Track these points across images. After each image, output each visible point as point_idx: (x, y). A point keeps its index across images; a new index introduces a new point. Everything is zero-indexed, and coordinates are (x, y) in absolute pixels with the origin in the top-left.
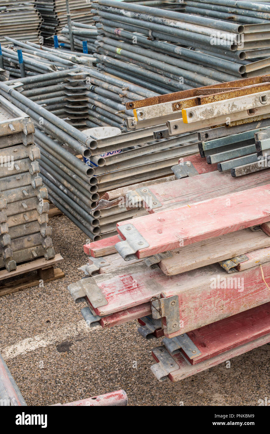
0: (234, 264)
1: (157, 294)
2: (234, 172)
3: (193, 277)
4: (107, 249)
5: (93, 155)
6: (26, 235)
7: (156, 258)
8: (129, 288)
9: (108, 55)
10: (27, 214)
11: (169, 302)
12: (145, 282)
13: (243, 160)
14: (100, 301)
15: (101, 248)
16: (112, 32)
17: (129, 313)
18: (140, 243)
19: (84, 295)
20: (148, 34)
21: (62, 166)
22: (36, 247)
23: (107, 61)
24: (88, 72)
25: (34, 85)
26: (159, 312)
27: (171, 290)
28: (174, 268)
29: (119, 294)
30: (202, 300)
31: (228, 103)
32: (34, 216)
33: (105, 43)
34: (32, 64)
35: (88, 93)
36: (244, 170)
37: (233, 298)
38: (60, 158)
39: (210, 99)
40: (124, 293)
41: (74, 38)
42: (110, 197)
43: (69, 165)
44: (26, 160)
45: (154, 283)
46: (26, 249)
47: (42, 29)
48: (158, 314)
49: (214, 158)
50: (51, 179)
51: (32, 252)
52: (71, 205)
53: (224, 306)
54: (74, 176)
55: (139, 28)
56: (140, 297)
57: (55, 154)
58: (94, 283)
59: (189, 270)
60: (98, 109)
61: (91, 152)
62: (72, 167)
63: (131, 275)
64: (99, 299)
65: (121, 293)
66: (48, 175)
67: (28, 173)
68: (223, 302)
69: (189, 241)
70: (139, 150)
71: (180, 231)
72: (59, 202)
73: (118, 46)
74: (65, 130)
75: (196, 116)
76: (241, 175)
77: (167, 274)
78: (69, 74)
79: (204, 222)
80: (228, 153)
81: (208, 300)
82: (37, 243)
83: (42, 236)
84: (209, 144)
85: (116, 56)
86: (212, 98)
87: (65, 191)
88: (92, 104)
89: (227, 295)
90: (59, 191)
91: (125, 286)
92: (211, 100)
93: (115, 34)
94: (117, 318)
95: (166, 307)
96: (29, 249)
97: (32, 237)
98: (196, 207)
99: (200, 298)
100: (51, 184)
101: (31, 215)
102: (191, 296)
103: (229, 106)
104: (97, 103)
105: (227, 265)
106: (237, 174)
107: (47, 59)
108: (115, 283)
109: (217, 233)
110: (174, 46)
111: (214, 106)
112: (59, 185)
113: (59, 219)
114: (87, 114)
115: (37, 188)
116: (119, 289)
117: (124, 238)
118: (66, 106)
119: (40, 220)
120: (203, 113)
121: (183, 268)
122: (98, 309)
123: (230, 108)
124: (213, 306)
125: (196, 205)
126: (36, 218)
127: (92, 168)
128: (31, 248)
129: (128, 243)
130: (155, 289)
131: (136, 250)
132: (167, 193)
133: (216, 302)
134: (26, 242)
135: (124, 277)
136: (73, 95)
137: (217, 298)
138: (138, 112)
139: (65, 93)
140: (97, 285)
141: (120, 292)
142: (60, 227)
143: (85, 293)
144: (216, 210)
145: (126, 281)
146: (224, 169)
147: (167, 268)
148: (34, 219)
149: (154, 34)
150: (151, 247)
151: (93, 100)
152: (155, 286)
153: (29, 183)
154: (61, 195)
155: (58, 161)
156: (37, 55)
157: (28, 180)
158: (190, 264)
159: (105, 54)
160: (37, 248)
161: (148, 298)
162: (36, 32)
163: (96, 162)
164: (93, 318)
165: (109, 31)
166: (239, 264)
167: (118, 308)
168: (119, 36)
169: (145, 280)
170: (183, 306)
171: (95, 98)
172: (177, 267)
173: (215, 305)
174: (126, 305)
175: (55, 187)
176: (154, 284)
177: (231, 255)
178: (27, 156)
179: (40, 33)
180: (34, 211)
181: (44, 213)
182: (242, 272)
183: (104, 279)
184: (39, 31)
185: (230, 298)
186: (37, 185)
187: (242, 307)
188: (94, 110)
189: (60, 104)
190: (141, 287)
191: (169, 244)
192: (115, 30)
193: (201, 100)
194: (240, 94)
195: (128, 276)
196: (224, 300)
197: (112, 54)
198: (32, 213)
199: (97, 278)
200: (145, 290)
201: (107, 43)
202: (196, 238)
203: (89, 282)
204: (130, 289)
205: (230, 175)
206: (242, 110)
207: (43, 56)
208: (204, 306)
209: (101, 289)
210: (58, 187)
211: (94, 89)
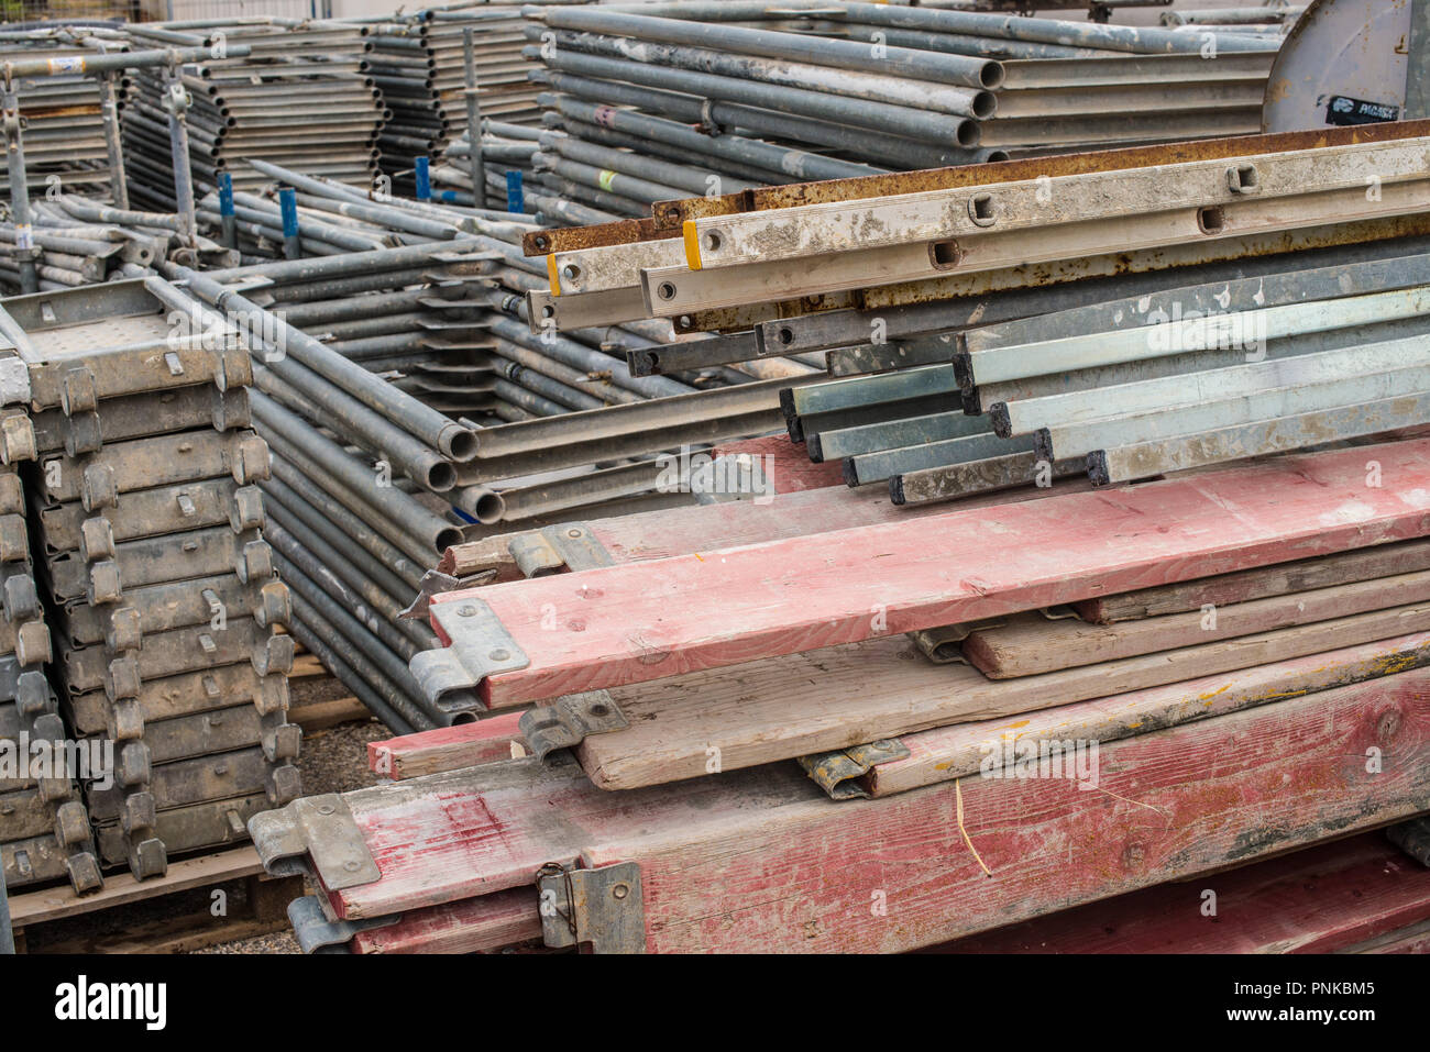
0: (855, 767)
1: (564, 856)
2: (900, 485)
3: (704, 812)
4: (446, 751)
5: (462, 483)
6: (208, 755)
7: (567, 729)
8: (467, 833)
9: (577, 200)
10: (218, 676)
11: (603, 882)
12: (531, 819)
13: (936, 451)
14: (353, 868)
15: (424, 749)
16: (588, 118)
17: (458, 922)
18: (498, 656)
19: (300, 849)
20: (700, 116)
21: (364, 535)
22: (243, 801)
23: (568, 215)
24: (501, 251)
25: (312, 290)
26: (568, 919)
27: (615, 845)
28: (628, 763)
29: (425, 851)
30: (732, 891)
31: (850, 213)
32: (243, 688)
33: (565, 157)
34: (324, 236)
35: (497, 322)
36: (937, 481)
37: (854, 896)
38: (359, 506)
39: (788, 197)
40: (445, 849)
41: (486, 171)
42: (460, 565)
43: (385, 525)
44: (223, 484)
45: (559, 823)
46: (208, 806)
47: (383, 145)
48: (564, 928)
49: (833, 444)
50: (330, 589)
51: (227, 818)
52: (387, 670)
53: (821, 926)
54: (400, 564)
55: (672, 96)
56: (496, 864)
57: (344, 494)
58: (345, 812)
59: (683, 776)
60: (530, 378)
61: (455, 473)
62: (393, 532)
63: (482, 795)
64: (352, 863)
65: (434, 849)
66: (323, 575)
67: (226, 532)
68: (816, 910)
69: (680, 660)
70: (628, 475)
71: (648, 627)
72: (351, 666)
73: (606, 165)
74: (379, 405)
75: (734, 245)
76: (923, 498)
77: (602, 786)
78: (437, 256)
79: (740, 605)
80: (885, 428)
81: (754, 894)
82: (251, 787)
83: (266, 760)
84: (817, 394)
85: (598, 198)
86: (797, 195)
87: (374, 623)
88: (510, 359)
89: (828, 884)
90: (355, 628)
91: (454, 827)
92: (790, 201)
93: (597, 125)
94: (412, 935)
95: (596, 904)
96: (218, 805)
97: (231, 762)
98: (724, 561)
99: (723, 883)
100: (332, 606)
101: (230, 680)
102: (691, 871)
103: (854, 223)
104: (524, 355)
105: (830, 770)
106: (911, 497)
107: (379, 224)
108: (417, 816)
109: (786, 640)
110: (781, 151)
111: (800, 219)
112: (356, 606)
113: (358, 733)
114: (493, 397)
115: (255, 582)
116: (428, 835)
117: (447, 641)
118: (422, 365)
119: (260, 701)
120: (758, 237)
121: (663, 769)
122: (341, 893)
123: (858, 230)
124: (775, 918)
125: (725, 556)
126: (250, 692)
127: (458, 528)
128: (227, 804)
129: (458, 653)
130: (560, 841)
131: (480, 675)
132: (651, 545)
133: (789, 906)
134: (208, 782)
135: (455, 800)
136: (446, 326)
137: (789, 891)
138: (563, 265)
139: (420, 322)
140: (352, 820)
141: (430, 846)
142: (356, 759)
143: (306, 840)
144: (791, 572)
145: (461, 811)
146: (864, 477)
147: (603, 760)
148: (240, 698)
149: (720, 113)
150: (534, 669)
151: (513, 347)
152: (562, 832)
153: (227, 567)
154: (360, 642)
155: (352, 520)
156: (350, 214)
157: (226, 556)
158: (690, 753)
159: (563, 195)
160: (248, 802)
161: (529, 869)
162: (364, 152)
163: (471, 509)
164: (327, 932)
165: (578, 115)
166: (873, 768)
167: (417, 894)
168: (611, 129)
169: (530, 813)
170: (661, 907)
171: (517, 338)
172: (636, 761)
173: (785, 918)
174: (445, 888)
175: (341, 615)
176: (561, 826)
177: (846, 733)
178: (224, 469)
179: (377, 158)
180: (243, 668)
181: (273, 674)
182: (886, 803)
183: (383, 802)
184: (373, 149)
185: (842, 895)
186: (254, 571)
187: (890, 934)
188: (515, 380)
189: (401, 360)
190: (510, 832)
191: (604, 663)
192: (596, 112)
193: (757, 200)
194: (900, 190)
195: (471, 798)
196: (818, 901)
197: (586, 193)
198: (236, 673)
199: (356, 798)
200: (523, 843)
201: (571, 155)
202: (707, 650)
203: (325, 808)
204: (468, 837)
205: (886, 501)
206: (904, 240)
207: (368, 216)
208: (741, 916)
209: (363, 834)
210: (351, 613)
211: (516, 306)
